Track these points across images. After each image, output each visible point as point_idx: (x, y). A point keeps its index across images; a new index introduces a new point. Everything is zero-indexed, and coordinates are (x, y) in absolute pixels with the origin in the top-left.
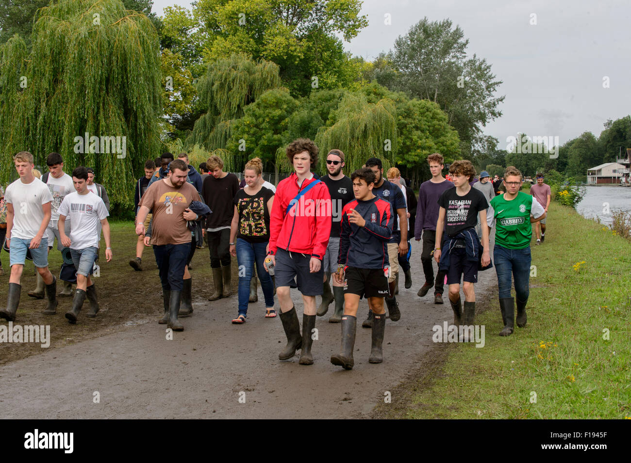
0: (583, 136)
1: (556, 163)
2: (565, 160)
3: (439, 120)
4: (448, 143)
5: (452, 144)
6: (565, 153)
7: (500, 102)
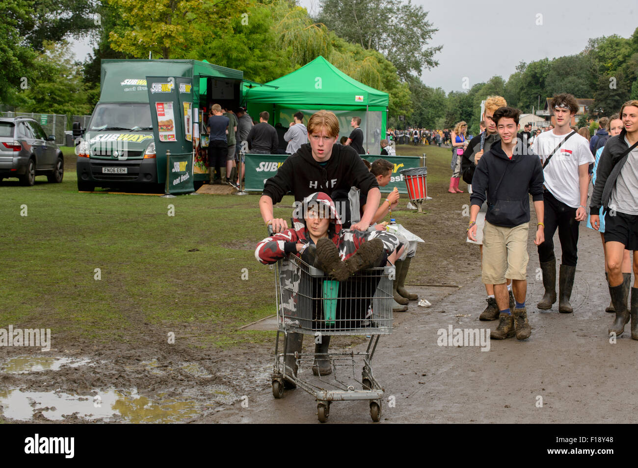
0: (492, 81)
1: (458, 113)
2: (469, 109)
3: (391, 72)
4: (401, 94)
5: (404, 96)
6: (470, 101)
7: (437, 52)
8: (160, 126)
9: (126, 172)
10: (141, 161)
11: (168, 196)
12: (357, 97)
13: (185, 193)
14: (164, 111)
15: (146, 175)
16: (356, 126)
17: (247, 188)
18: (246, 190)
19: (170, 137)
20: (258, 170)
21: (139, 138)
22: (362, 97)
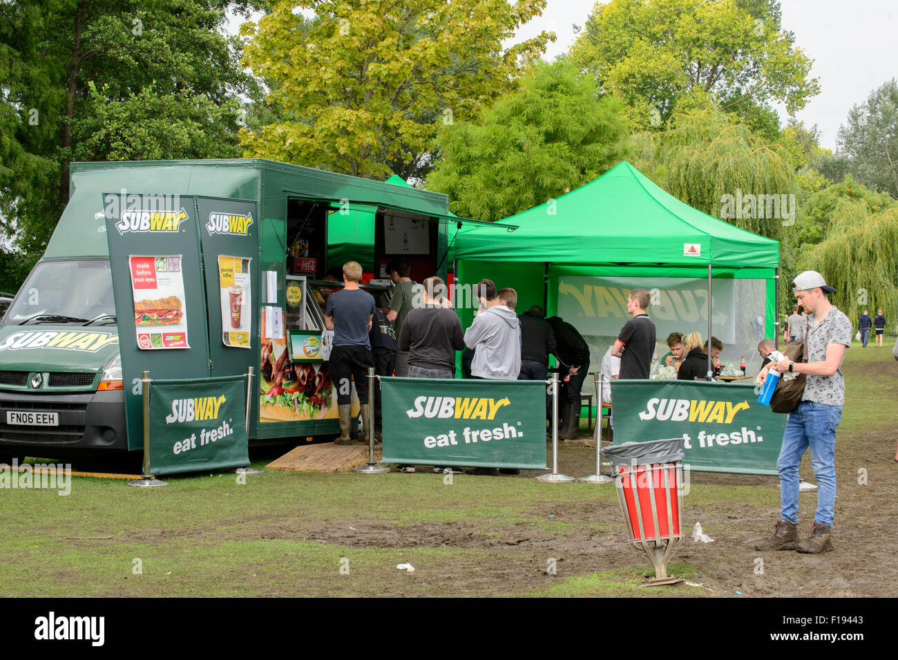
8: (141, 312)
9: (56, 423)
10: (91, 396)
11: (147, 483)
12: (687, 246)
13: (216, 472)
14: (154, 276)
15: (103, 430)
16: (638, 312)
17: (388, 456)
18: (385, 460)
19: (169, 338)
20: (411, 413)
21: (95, 341)
22: (697, 247)
